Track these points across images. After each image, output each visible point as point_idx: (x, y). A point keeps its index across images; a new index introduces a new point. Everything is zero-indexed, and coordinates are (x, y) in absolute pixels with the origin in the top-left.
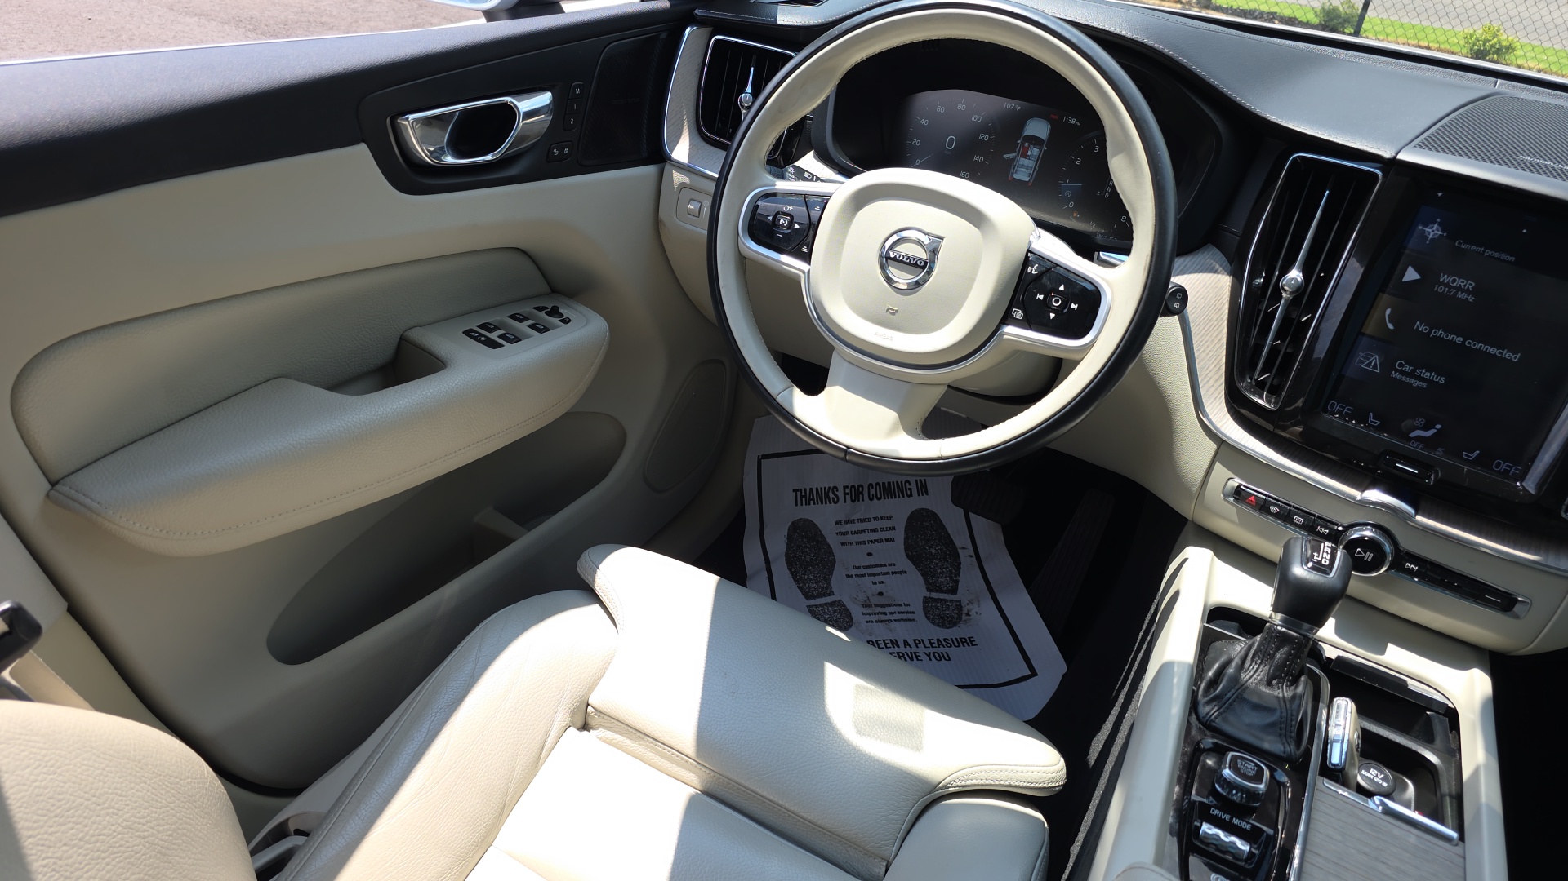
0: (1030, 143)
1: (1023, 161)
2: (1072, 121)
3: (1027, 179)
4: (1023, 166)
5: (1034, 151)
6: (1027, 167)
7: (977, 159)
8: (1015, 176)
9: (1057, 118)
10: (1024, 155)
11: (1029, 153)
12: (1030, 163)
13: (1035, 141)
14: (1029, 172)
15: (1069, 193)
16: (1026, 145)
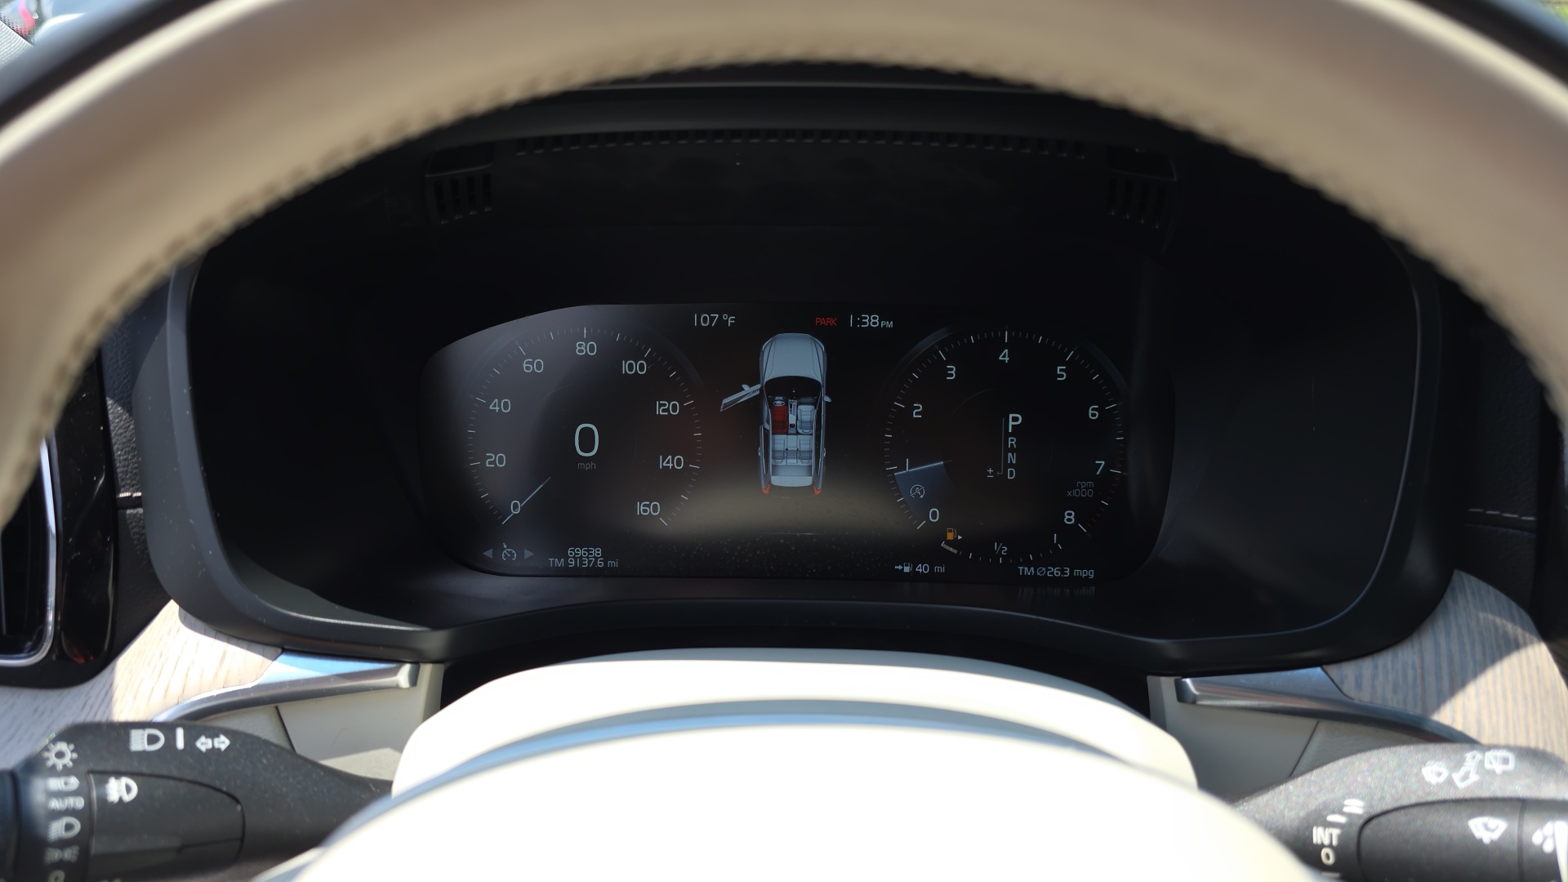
0: (788, 396)
1: (780, 442)
2: (871, 321)
3: (807, 481)
4: (786, 453)
5: (803, 413)
6: (798, 454)
7: (668, 462)
8: (776, 480)
9: (832, 322)
10: (782, 427)
11: (792, 419)
12: (805, 442)
13: (796, 388)
14: (805, 463)
15: (919, 491)
16: (779, 402)
